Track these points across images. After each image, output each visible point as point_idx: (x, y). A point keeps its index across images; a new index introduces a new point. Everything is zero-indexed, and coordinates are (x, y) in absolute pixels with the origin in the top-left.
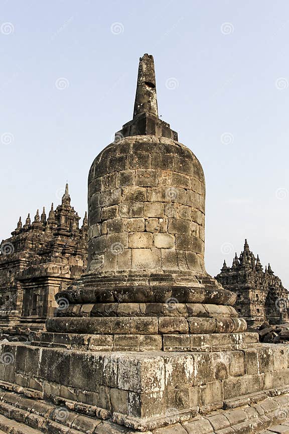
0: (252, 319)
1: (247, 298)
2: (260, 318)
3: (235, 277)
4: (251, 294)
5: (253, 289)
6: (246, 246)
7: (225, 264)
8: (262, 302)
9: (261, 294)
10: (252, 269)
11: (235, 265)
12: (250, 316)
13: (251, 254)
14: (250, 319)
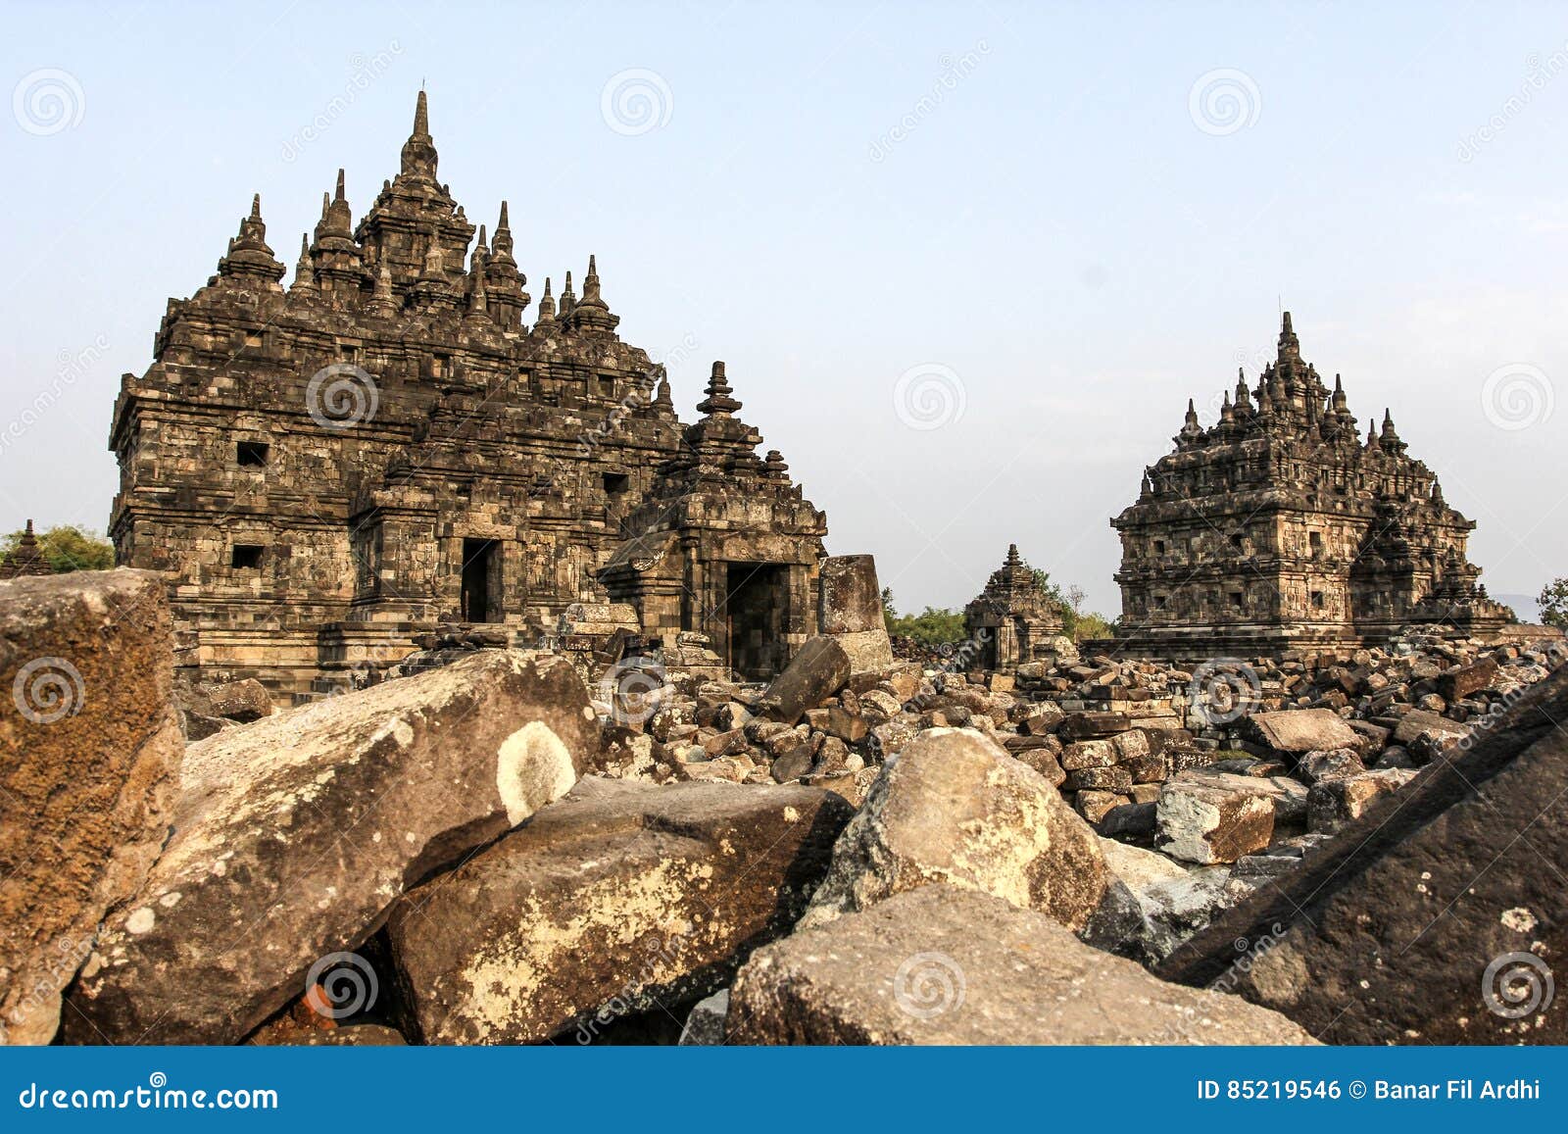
0: (1286, 633)
1: (1266, 548)
2: (1321, 628)
3: (1225, 466)
4: (1285, 533)
5: (1296, 510)
6: (1288, 339)
7: (1191, 416)
8: (1335, 565)
9: (1336, 531)
10: (1308, 430)
11: (1230, 417)
12: (1276, 621)
13: (1308, 374)
14: (1274, 633)
